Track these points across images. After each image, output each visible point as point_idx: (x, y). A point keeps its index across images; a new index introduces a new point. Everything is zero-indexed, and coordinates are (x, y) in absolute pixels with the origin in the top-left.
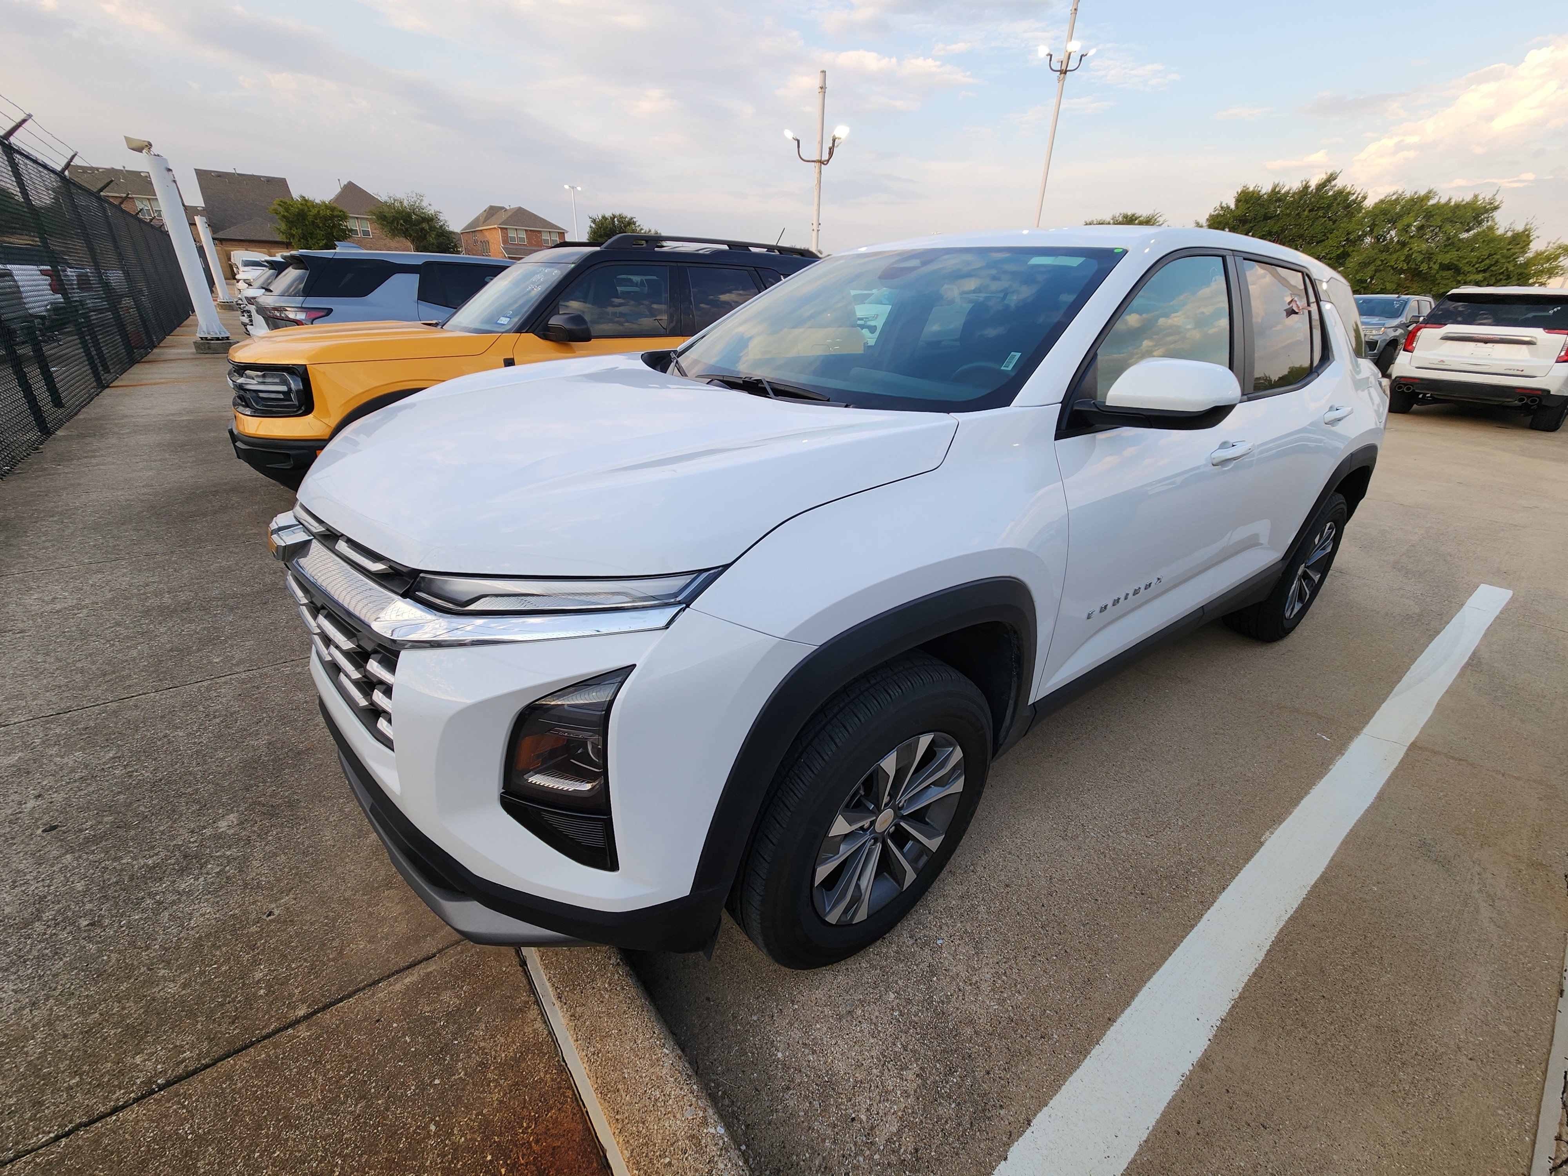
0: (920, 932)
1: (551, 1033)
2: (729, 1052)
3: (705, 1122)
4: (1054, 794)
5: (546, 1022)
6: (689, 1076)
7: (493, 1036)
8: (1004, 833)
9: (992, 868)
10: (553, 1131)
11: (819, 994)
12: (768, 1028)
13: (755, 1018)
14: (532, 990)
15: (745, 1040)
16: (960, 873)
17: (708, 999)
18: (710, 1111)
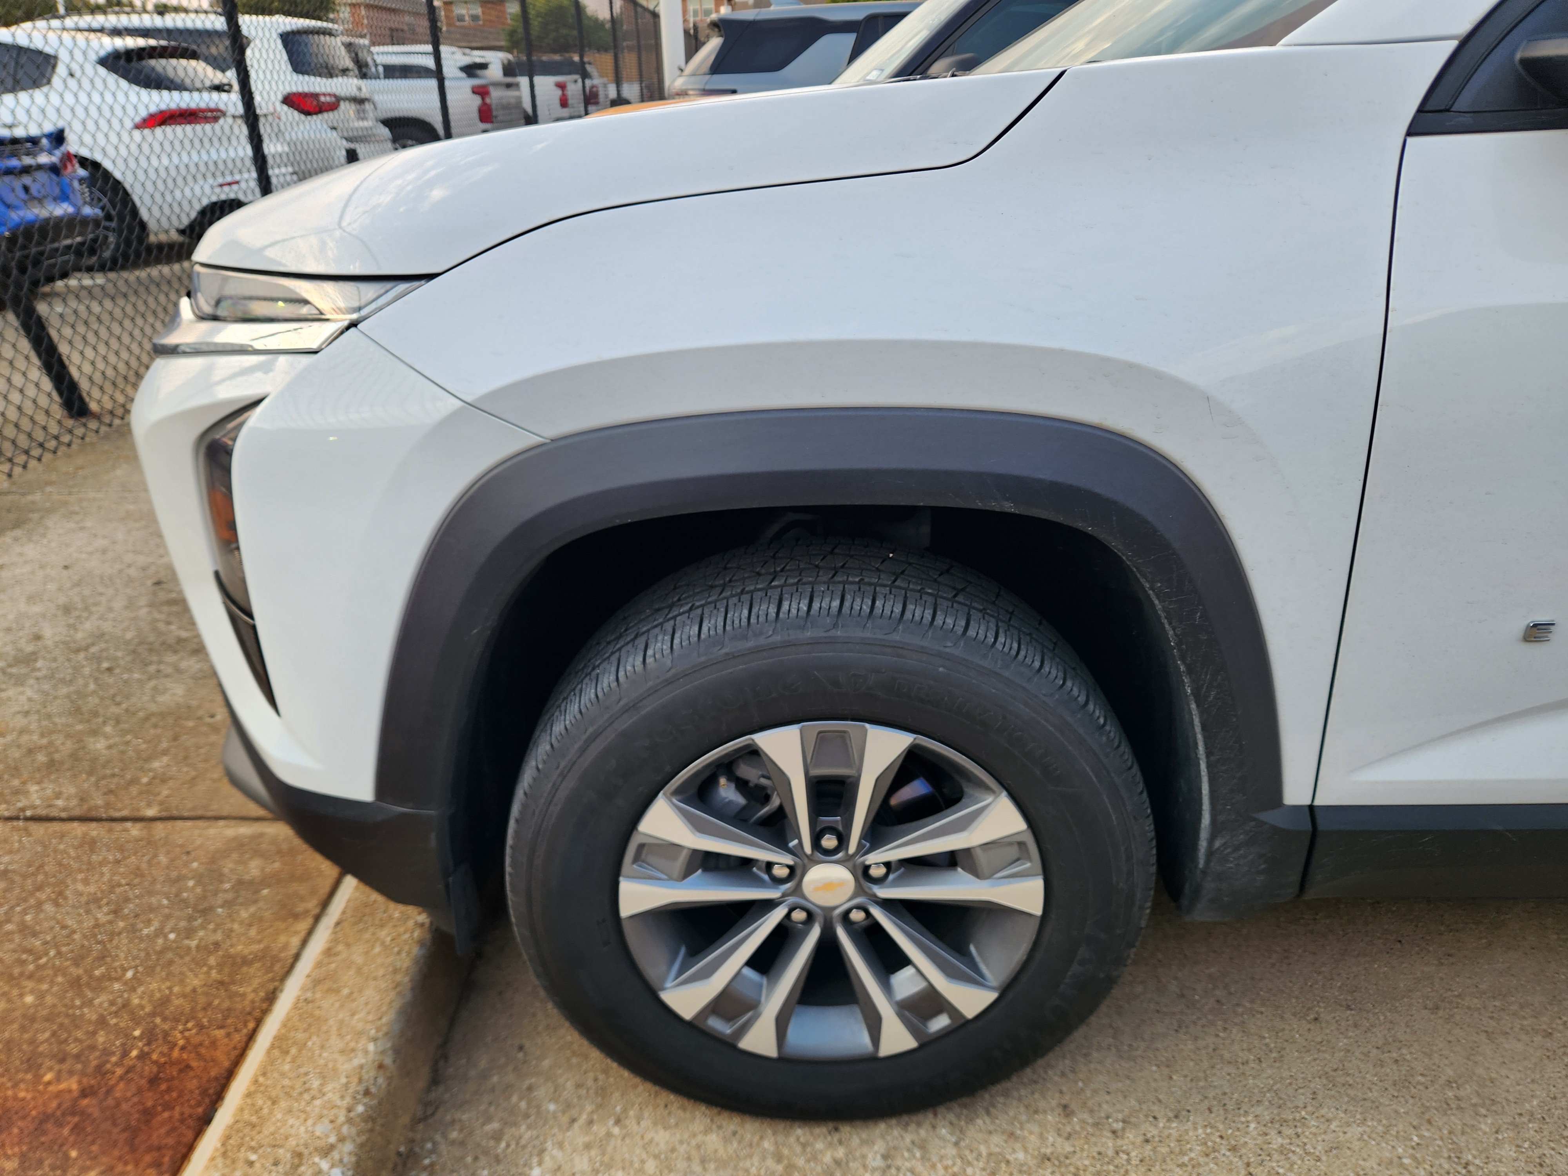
0: (908, 1160)
1: (297, 957)
2: (483, 1124)
3: (326, 1151)
4: (1475, 1105)
5: (304, 942)
6: (367, 1093)
7: (250, 925)
8: (1259, 1110)
9: (1164, 1150)
10: (203, 1051)
11: (662, 1138)
12: (555, 1130)
13: (552, 1107)
14: (325, 904)
15: (515, 1124)
16: (1083, 1121)
17: (521, 1048)
18: (348, 1147)
